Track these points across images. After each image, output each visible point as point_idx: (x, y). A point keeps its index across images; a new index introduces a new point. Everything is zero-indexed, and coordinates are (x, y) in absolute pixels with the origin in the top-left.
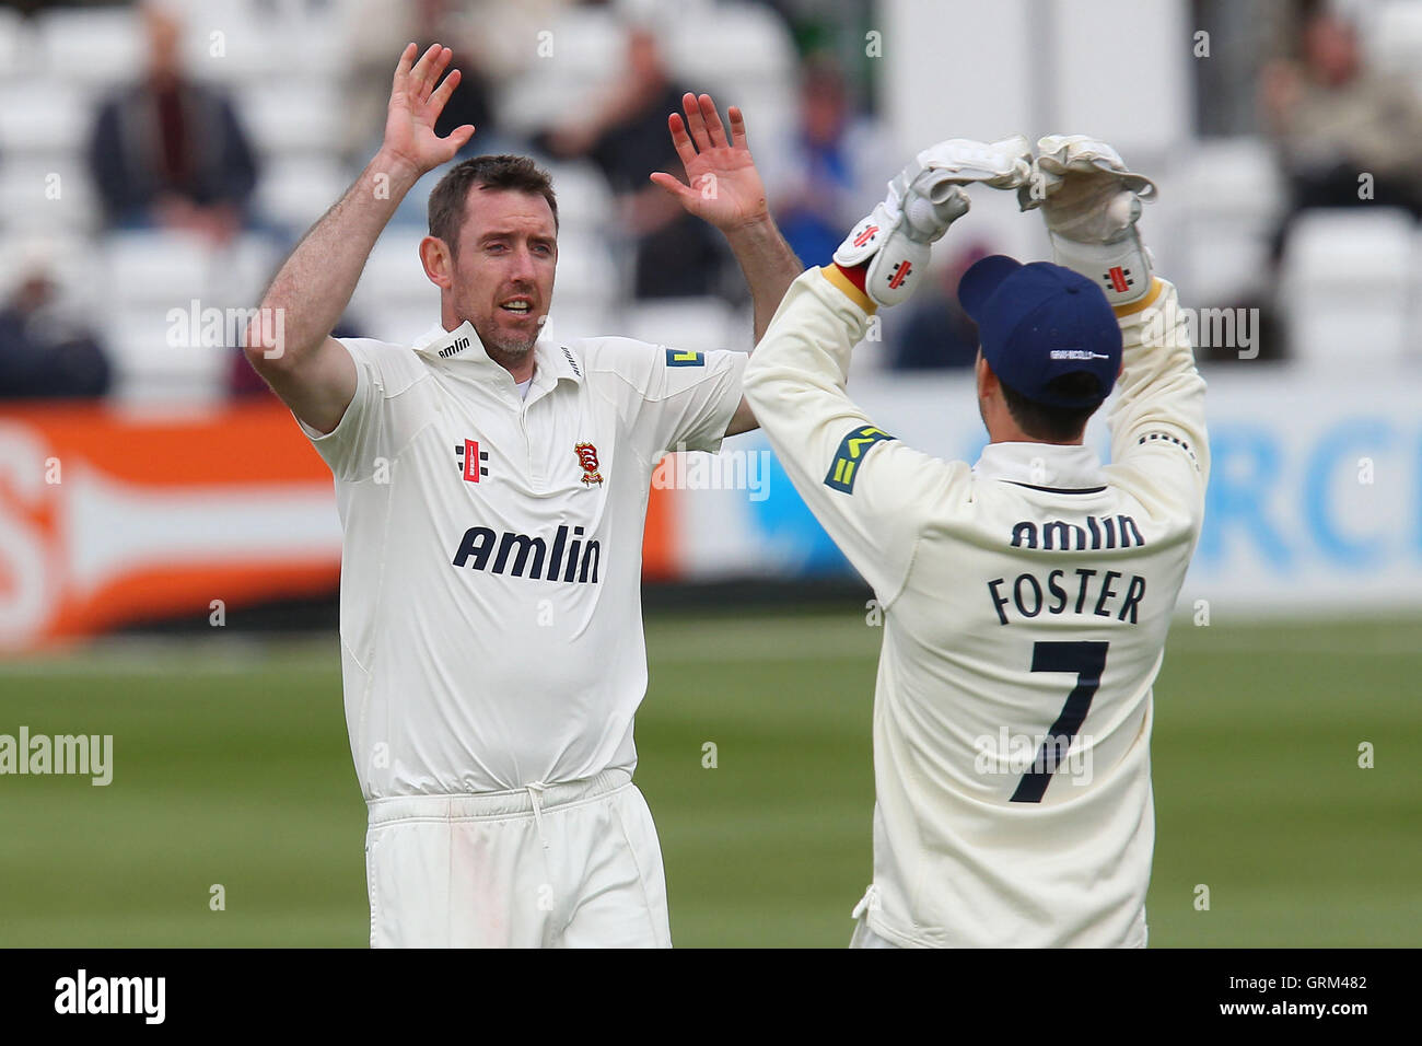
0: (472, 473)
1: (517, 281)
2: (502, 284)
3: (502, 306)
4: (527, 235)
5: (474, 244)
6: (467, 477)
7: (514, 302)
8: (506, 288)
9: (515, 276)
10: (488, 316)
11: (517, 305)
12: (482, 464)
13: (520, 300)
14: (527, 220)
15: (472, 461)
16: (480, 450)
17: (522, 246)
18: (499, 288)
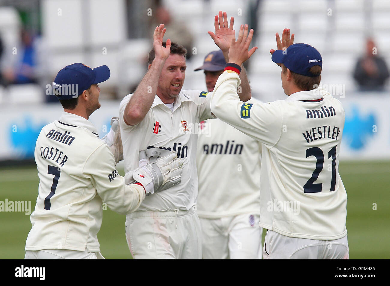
0: (156, 131)
1: (177, 79)
2: (173, 79)
3: (172, 85)
4: (180, 66)
5: (166, 68)
6: (154, 132)
7: (176, 84)
8: (174, 80)
9: (177, 77)
10: (168, 87)
11: (177, 85)
12: (159, 128)
13: (177, 84)
14: (181, 62)
15: (157, 128)
16: (159, 125)
17: (179, 70)
18: (172, 80)
